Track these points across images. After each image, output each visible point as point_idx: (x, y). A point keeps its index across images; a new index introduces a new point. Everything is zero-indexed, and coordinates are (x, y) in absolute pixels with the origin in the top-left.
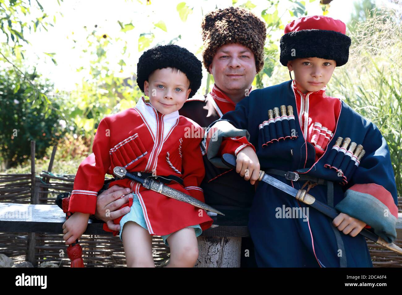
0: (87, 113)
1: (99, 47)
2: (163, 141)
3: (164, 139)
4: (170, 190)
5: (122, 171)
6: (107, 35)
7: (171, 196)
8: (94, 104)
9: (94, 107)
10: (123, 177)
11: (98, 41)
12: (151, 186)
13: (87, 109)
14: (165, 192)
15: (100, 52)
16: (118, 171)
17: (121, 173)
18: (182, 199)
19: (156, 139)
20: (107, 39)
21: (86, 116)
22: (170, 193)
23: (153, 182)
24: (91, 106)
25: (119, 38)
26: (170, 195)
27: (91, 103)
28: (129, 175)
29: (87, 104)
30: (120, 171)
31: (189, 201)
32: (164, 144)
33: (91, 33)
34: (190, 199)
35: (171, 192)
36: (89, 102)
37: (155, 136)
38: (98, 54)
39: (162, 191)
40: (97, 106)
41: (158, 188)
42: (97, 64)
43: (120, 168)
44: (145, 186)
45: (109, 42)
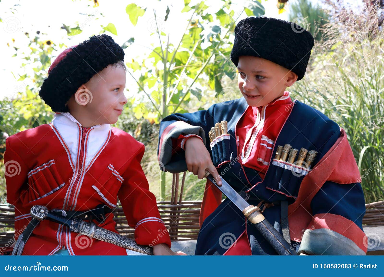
0: (33, 123)
1: (42, 54)
2: (85, 171)
3: (86, 167)
4: (104, 233)
5: (42, 211)
6: (51, 42)
7: (105, 240)
8: (40, 113)
9: (41, 116)
10: (44, 218)
11: (42, 48)
12: (81, 229)
13: (33, 119)
14: (98, 235)
15: (44, 59)
16: (37, 211)
17: (41, 213)
18: (119, 242)
19: (75, 168)
20: (52, 45)
21: (31, 126)
22: (104, 236)
23: (83, 223)
24: (37, 115)
25: (63, 44)
26: (104, 238)
27: (37, 112)
28: (52, 216)
29: (32, 114)
30: (40, 211)
31: (128, 244)
32: (85, 175)
33: (33, 40)
34: (129, 243)
35: (105, 234)
36: (33, 111)
37: (74, 164)
38: (42, 61)
39: (94, 234)
40: (44, 114)
41: (90, 230)
42: (41, 72)
43: (40, 208)
44: (73, 230)
45: (53, 48)
